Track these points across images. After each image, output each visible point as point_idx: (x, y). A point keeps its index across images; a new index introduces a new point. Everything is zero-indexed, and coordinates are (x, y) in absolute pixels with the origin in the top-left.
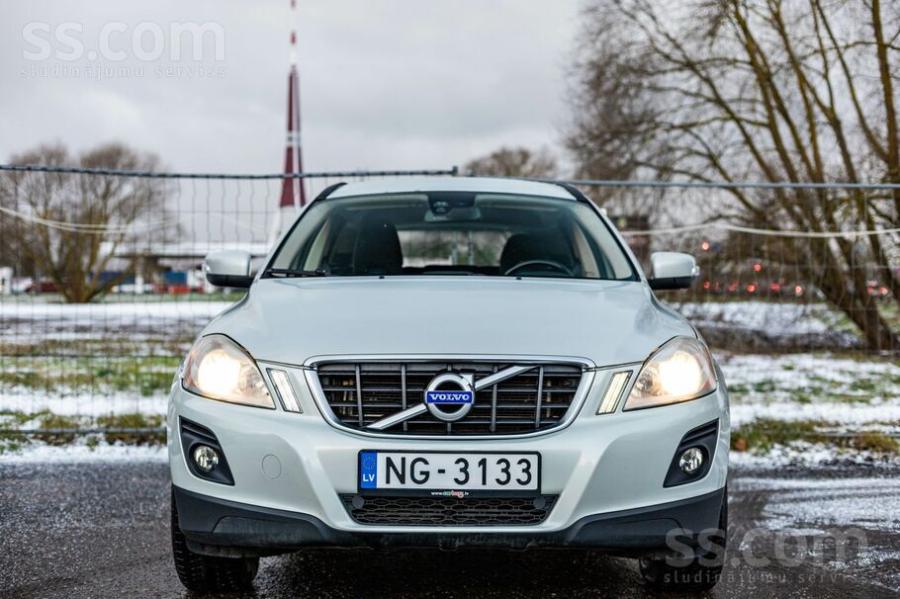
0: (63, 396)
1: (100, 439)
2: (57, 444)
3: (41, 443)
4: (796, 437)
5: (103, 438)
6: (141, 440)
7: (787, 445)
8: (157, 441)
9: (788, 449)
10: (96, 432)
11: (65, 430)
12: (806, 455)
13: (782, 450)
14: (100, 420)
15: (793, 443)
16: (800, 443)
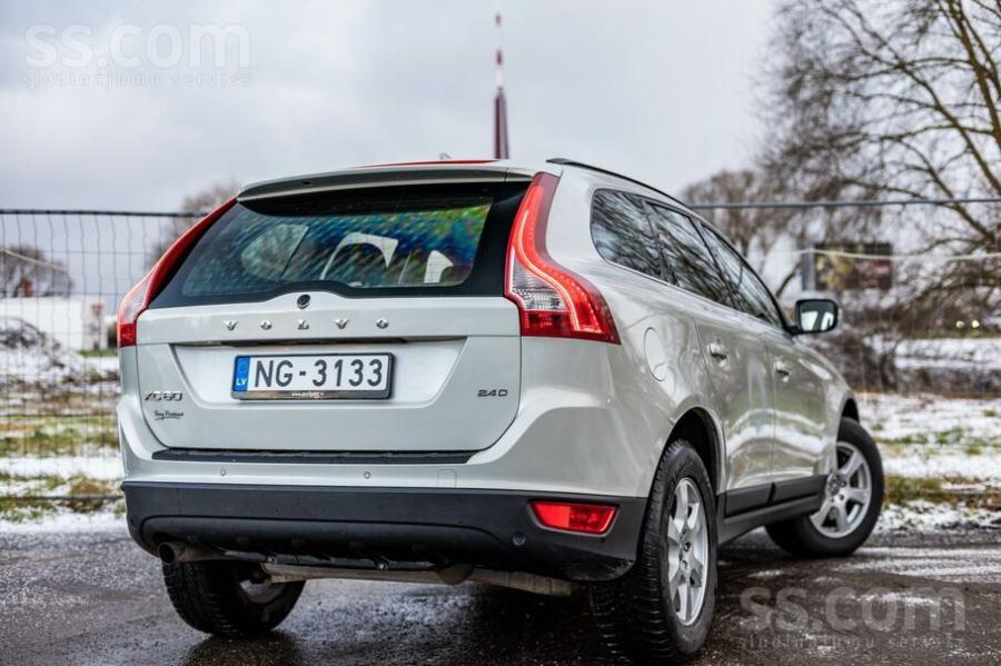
2: (84, 511)
3: (68, 510)
4: (917, 496)
7: (905, 506)
9: (905, 511)
11: (92, 495)
12: (925, 518)
13: (898, 511)
15: (912, 504)
16: (920, 503)
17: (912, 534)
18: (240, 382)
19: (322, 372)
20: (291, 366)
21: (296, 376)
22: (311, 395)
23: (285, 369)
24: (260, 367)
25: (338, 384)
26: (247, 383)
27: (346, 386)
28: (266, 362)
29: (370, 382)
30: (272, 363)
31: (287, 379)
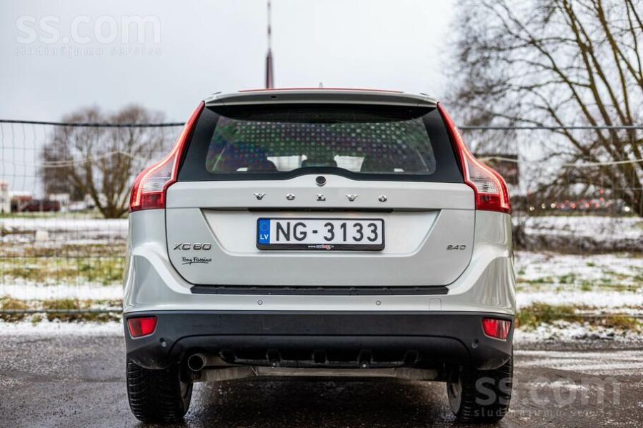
1: (43, 317)
2: (11, 321)
4: (558, 317)
5: (46, 317)
6: (72, 318)
7: (551, 324)
8: (84, 319)
9: (551, 327)
10: (41, 312)
11: (17, 310)
12: (564, 331)
13: (546, 327)
14: (46, 303)
15: (556, 322)
16: (561, 322)
17: (557, 343)
18: (263, 237)
19: (331, 231)
20: (304, 226)
21: (310, 234)
22: (324, 247)
23: (300, 229)
24: (279, 227)
25: (345, 240)
26: (269, 237)
27: (350, 241)
28: (284, 224)
29: (369, 238)
30: (289, 224)
31: (302, 236)
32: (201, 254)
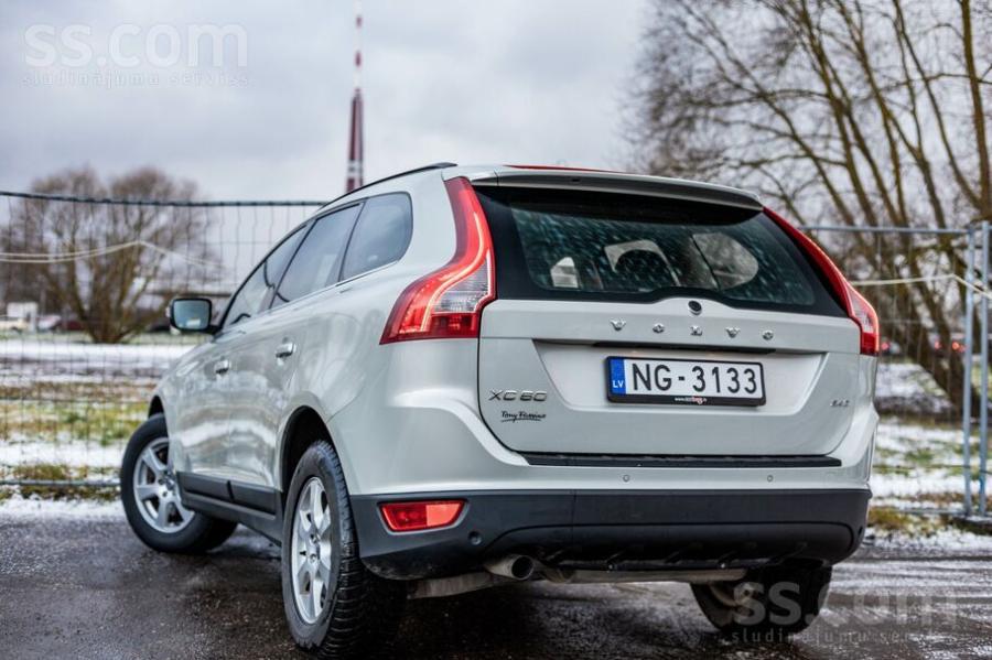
0: (12, 443)
1: (14, 492)
5: (18, 491)
6: (59, 494)
8: (77, 496)
10: (11, 484)
14: (19, 470)
18: (616, 384)
19: (700, 378)
20: (668, 370)
21: (675, 381)
22: (694, 400)
23: (662, 374)
24: (636, 370)
25: (718, 391)
26: (624, 385)
27: (725, 393)
28: (642, 365)
29: (747, 389)
30: (648, 367)
31: (666, 383)
32: (530, 408)
